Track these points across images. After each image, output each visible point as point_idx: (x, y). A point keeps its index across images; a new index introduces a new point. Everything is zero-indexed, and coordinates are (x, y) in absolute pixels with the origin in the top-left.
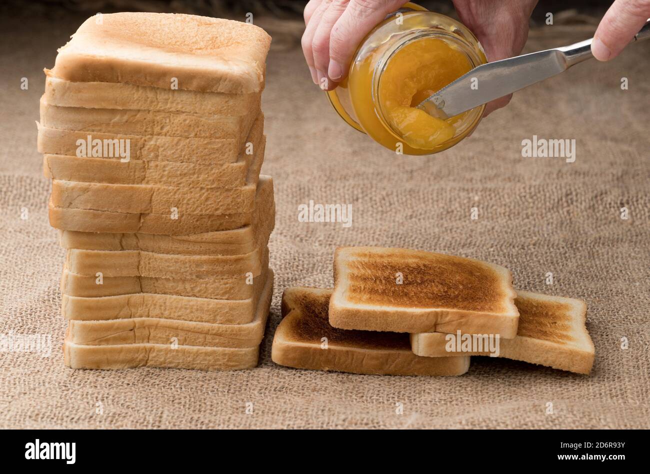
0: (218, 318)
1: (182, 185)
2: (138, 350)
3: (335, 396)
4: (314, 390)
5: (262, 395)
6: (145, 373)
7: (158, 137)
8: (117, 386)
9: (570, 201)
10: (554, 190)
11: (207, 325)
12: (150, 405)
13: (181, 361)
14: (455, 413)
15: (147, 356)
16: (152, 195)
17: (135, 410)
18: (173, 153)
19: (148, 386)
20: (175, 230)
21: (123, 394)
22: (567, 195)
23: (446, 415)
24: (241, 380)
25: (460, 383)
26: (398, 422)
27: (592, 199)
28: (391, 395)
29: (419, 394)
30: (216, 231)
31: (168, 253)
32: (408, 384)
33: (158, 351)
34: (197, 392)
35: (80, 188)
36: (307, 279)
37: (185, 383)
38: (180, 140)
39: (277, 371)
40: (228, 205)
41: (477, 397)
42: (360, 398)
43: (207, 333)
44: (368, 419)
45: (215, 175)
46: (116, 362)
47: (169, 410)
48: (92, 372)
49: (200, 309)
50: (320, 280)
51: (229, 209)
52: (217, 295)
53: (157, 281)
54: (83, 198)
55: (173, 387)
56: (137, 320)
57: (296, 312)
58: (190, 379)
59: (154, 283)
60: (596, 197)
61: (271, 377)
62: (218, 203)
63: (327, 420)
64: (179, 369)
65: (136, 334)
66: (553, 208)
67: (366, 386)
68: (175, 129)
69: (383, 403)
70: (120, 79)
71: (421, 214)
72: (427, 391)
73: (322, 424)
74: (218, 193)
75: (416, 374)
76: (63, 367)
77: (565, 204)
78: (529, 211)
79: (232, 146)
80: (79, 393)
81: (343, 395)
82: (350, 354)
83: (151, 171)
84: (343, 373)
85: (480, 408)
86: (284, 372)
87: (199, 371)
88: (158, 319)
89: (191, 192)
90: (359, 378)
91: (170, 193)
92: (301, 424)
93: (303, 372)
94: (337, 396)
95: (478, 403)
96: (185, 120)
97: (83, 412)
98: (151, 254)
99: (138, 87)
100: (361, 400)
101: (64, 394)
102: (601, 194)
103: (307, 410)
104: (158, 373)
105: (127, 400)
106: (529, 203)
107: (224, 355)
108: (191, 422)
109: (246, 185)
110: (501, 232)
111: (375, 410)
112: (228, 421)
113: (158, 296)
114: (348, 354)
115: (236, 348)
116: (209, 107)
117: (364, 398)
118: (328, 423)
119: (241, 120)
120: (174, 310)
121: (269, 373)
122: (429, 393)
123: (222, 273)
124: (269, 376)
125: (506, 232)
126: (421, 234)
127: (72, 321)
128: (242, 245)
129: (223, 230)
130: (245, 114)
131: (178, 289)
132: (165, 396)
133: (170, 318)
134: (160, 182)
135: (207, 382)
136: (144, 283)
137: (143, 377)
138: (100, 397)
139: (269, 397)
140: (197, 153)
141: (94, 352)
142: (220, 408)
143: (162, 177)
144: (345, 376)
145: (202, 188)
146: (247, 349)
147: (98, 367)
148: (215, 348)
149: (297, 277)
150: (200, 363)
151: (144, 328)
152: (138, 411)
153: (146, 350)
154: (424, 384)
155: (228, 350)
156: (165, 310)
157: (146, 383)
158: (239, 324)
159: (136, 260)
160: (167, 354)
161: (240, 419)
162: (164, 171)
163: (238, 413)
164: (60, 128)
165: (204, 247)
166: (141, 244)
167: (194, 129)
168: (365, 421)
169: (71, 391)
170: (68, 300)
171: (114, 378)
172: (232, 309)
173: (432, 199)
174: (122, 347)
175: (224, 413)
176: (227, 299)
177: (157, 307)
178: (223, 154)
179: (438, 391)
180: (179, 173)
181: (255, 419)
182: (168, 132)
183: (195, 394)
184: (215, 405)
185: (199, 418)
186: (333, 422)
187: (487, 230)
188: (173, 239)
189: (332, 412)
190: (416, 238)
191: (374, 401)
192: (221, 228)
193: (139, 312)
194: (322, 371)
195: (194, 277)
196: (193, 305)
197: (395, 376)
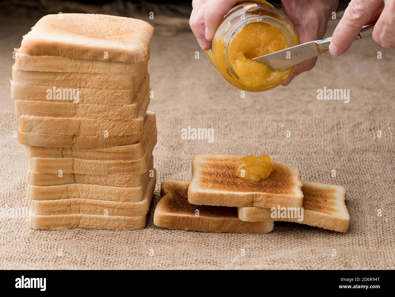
0: (121, 198)
1: (98, 118)
2: (72, 218)
3: (191, 245)
4: (179, 242)
5: (148, 245)
6: (77, 232)
7: (84, 89)
8: (60, 240)
9: (339, 128)
10: (330, 121)
11: (114, 203)
12: (79, 251)
13: (99, 225)
14: (264, 255)
15: (78, 222)
16: (80, 124)
17: (70, 255)
18: (93, 99)
19: (79, 240)
20: (95, 145)
21: (63, 245)
22: (337, 124)
23: (258, 256)
24: (135, 236)
25: (268, 237)
26: (229, 261)
27: (353, 127)
28: (226, 245)
29: (243, 244)
30: (120, 146)
31: (90, 159)
32: (236, 238)
33: (85, 219)
34: (108, 243)
35: (37, 120)
36: (177, 174)
37: (101, 238)
38: (97, 90)
39: (157, 230)
40: (126, 130)
41: (277, 245)
42: (207, 247)
43: (114, 208)
44: (210, 260)
45: (118, 112)
46: (59, 225)
47: (90, 255)
48: (45, 231)
49: (110, 193)
50: (185, 175)
51: (127, 132)
52: (121, 184)
53: (84, 176)
54: (38, 126)
55: (93, 240)
56: (72, 200)
57: (169, 195)
58: (104, 236)
59: (82, 177)
60: (355, 126)
61: (153, 234)
62: (121, 129)
63: (185, 260)
64: (98, 230)
65: (72, 209)
66: (328, 132)
67: (210, 239)
68: (94, 84)
69: (221, 249)
70: (60, 54)
71: (248, 135)
72: (247, 242)
73: (183, 262)
74: (120, 123)
75: (241, 232)
76: (28, 228)
77: (336, 130)
78: (314, 133)
79: (128, 94)
80: (37, 244)
81: (196, 245)
82: (201, 220)
83: (79, 109)
84: (197, 231)
85: (279, 252)
86: (161, 231)
87: (110, 231)
88: (85, 199)
89: (104, 122)
90: (206, 235)
91: (91, 123)
92: (170, 262)
93: (173, 231)
94: (193, 245)
95: (278, 249)
96: (100, 79)
97: (39, 256)
98: (80, 160)
99: (71, 58)
100: (207, 248)
101: (28, 245)
102: (358, 124)
103: (174, 254)
104: (85, 232)
105: (66, 248)
106: (314, 128)
107: (125, 220)
108: (103, 262)
109: (137, 117)
110: (296, 145)
111: (215, 254)
112: (126, 261)
113: (85, 185)
114: (200, 220)
115: (132, 216)
116: (114, 71)
117: (209, 246)
118: (186, 262)
119: (134, 79)
120: (94, 194)
121: (152, 232)
122: (248, 243)
123: (123, 171)
124: (152, 234)
125: (299, 145)
126: (247, 147)
127: (33, 201)
128: (135, 154)
129: (123, 145)
130: (136, 75)
131: (97, 181)
132: (89, 246)
133: (92, 199)
134: (85, 116)
135: (114, 237)
136: (76, 177)
137: (76, 234)
138: (49, 246)
139: (151, 246)
140: (107, 99)
141: (47, 219)
142: (121, 253)
143: (86, 113)
144: (198, 233)
145: (110, 120)
146: (139, 217)
147: (49, 228)
148: (119, 217)
149: (171, 172)
150: (110, 226)
151: (77, 204)
152: (72, 255)
153: (78, 217)
154: (246, 238)
155: (127, 218)
156: (89, 193)
157: (77, 238)
158: (134, 202)
159: (71, 163)
160: (90, 220)
161: (133, 260)
162: (87, 109)
163: (132, 256)
164: (25, 84)
165: (112, 155)
166: (74, 153)
167: (105, 84)
168: (209, 261)
169: (32, 243)
170: (30, 188)
171: (58, 235)
172: (129, 193)
173: (256, 127)
174: (63, 217)
175: (124, 256)
176: (127, 187)
177: (84, 192)
178: (123, 99)
179: (254, 242)
180: (96, 110)
181: (143, 260)
182: (89, 86)
183: (107, 244)
184: (119, 251)
185: (108, 259)
186: (189, 262)
187: (287, 144)
188: (93, 151)
189: (189, 255)
190: (243, 149)
191: (215, 248)
192: (122, 144)
193: (74, 195)
194: (184, 230)
195: (106, 174)
196: (106, 191)
197: (228, 233)
